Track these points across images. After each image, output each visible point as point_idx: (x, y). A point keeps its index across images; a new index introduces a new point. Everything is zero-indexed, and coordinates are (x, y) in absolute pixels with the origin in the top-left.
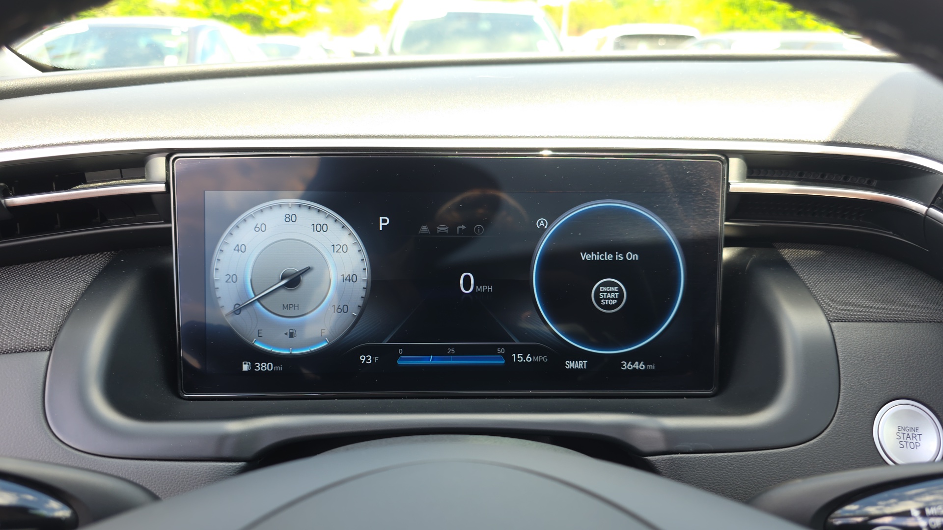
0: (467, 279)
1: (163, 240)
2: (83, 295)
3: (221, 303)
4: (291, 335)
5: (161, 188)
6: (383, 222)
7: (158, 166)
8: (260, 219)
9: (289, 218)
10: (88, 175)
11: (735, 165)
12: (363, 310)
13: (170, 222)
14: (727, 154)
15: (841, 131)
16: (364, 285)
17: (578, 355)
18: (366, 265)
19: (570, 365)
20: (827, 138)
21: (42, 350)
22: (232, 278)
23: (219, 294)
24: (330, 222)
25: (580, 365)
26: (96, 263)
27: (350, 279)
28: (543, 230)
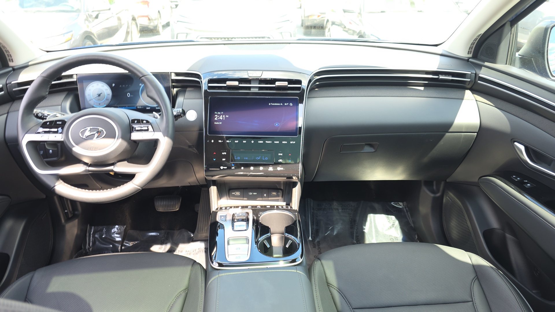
0: (129, 94)
1: (76, 89)
2: (64, 98)
3: (87, 99)
4: (100, 104)
5: (75, 80)
6: (113, 85)
7: (75, 76)
8: (93, 85)
9: (97, 85)
10: (63, 78)
11: (173, 75)
12: (111, 100)
13: (77, 85)
14: (171, 73)
15: (189, 69)
16: (111, 96)
17: (148, 107)
18: (111, 92)
19: (147, 108)
20: (187, 69)
21: (59, 105)
22: (89, 95)
23: (87, 98)
24: (105, 85)
25: (149, 108)
26: (65, 93)
27: (109, 95)
28: (141, 86)
